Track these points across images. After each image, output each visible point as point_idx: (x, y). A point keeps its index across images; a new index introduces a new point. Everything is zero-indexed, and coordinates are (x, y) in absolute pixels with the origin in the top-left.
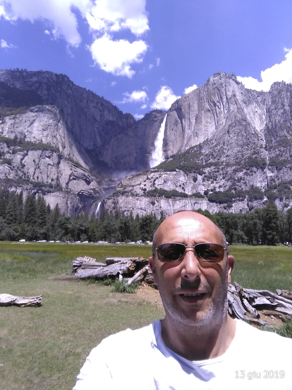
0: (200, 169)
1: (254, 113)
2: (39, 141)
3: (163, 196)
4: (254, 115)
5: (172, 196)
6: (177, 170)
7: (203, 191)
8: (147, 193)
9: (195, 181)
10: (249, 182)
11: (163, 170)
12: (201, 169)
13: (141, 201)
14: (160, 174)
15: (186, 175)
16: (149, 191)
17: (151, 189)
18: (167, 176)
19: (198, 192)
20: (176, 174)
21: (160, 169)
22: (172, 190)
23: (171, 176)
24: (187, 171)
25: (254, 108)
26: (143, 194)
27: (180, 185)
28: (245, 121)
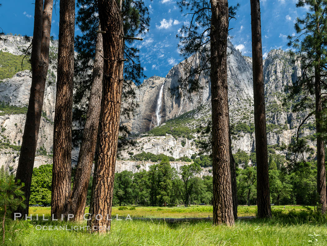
0: (189, 134)
1: (249, 80)
2: (25, 106)
3: (150, 160)
4: (249, 81)
5: (158, 160)
6: (167, 134)
7: (191, 155)
8: (134, 157)
9: (183, 146)
10: (236, 146)
11: (153, 135)
12: (191, 134)
13: (126, 164)
14: (149, 139)
15: (175, 139)
16: (136, 155)
17: (138, 153)
18: (156, 140)
19: (185, 156)
20: (165, 139)
21: (150, 134)
22: (159, 154)
23: (160, 141)
24: (176, 135)
25: (249, 75)
26: (129, 158)
27: (168, 149)
28: (238, 87)
